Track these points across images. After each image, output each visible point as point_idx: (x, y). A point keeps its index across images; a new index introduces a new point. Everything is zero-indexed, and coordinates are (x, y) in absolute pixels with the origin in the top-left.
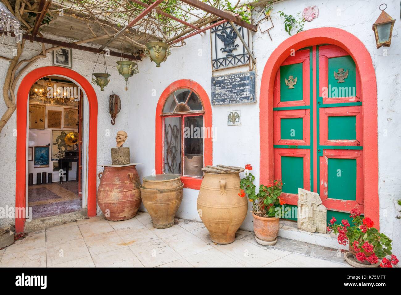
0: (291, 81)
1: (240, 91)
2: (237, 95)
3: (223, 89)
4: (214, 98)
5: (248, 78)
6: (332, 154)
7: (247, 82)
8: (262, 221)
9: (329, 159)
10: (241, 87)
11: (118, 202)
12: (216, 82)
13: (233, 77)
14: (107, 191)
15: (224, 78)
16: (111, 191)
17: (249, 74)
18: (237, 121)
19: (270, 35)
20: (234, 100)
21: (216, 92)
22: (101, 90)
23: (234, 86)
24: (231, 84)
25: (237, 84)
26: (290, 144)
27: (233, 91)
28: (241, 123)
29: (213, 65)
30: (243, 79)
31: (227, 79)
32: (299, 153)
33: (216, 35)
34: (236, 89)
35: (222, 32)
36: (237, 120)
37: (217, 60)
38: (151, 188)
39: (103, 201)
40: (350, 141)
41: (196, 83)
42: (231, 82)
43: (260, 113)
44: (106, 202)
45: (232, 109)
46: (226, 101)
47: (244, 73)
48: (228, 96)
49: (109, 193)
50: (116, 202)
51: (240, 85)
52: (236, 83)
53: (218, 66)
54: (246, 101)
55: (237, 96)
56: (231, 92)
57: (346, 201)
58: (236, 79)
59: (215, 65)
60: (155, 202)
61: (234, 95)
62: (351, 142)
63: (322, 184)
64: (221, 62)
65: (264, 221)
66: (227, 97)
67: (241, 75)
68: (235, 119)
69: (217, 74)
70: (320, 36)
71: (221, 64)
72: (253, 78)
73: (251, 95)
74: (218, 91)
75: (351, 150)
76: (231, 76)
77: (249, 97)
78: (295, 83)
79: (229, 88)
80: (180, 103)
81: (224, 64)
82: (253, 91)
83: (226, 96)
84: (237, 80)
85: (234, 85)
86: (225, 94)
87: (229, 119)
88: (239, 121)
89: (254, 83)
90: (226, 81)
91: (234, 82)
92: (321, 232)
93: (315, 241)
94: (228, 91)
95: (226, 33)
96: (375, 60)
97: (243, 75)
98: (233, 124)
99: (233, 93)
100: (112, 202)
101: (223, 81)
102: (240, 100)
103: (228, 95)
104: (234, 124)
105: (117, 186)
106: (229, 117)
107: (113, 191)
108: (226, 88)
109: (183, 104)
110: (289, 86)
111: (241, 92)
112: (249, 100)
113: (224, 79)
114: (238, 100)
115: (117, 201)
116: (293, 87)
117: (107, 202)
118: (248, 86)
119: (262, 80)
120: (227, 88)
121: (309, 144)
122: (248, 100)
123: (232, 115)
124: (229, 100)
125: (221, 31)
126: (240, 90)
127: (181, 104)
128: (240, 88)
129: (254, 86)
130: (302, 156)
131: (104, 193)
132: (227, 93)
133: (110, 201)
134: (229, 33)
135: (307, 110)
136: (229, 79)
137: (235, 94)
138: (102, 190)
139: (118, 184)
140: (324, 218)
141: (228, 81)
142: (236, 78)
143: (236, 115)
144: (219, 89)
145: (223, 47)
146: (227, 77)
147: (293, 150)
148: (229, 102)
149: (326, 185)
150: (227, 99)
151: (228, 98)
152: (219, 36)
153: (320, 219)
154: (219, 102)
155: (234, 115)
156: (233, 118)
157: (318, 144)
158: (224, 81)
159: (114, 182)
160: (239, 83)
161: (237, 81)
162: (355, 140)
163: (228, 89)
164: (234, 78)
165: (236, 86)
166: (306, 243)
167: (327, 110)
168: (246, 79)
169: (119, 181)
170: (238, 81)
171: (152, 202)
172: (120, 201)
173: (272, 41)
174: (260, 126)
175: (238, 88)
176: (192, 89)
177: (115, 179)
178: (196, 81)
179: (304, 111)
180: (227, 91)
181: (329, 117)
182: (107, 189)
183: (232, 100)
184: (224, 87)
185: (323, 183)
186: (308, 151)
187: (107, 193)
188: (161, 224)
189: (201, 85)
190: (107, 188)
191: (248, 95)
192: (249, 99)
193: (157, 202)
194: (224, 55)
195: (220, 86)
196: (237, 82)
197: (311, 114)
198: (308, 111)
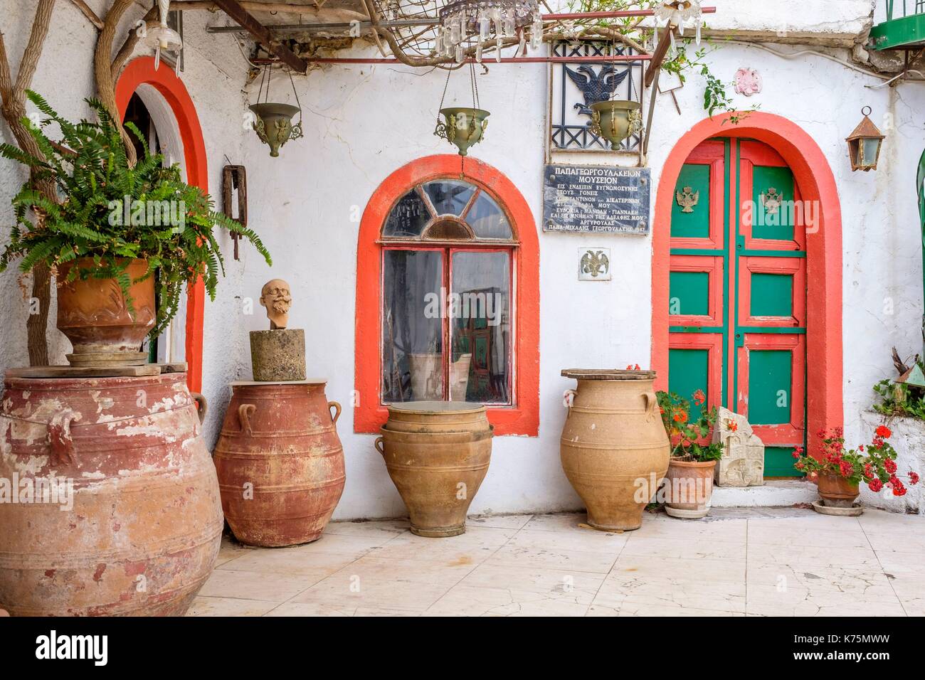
0: (688, 197)
1: (616, 207)
2: (610, 214)
3: (574, 196)
4: (552, 214)
5: (635, 182)
6: (757, 342)
7: (632, 189)
8: (698, 470)
9: (751, 351)
10: (620, 199)
11: (326, 484)
12: (556, 178)
13: (600, 172)
14: (294, 456)
15: (579, 171)
16: (307, 455)
17: (638, 174)
18: (602, 272)
19: (676, 103)
20: (601, 225)
21: (557, 202)
22: (271, 154)
23: (603, 195)
24: (594, 189)
25: (608, 191)
26: (686, 323)
27: (600, 205)
28: (611, 276)
29: (552, 139)
30: (623, 181)
31: (585, 176)
32: (702, 341)
33: (565, 70)
34: (608, 201)
35: (582, 69)
36: (603, 268)
37: (563, 129)
38: (453, 430)
39: (280, 486)
40: (784, 318)
41: (494, 172)
42: (596, 184)
43: (654, 258)
44: (295, 487)
45: (593, 244)
46: (582, 226)
47: (627, 169)
48: (586, 214)
49: (301, 460)
50: (321, 483)
51: (616, 194)
52: (608, 188)
53: (566, 142)
54: (629, 229)
55: (610, 217)
56: (596, 205)
57: (777, 425)
58: (606, 180)
59: (558, 138)
60: (462, 464)
61: (601, 214)
62: (784, 320)
63: (740, 398)
64: (574, 134)
65: (701, 468)
66: (584, 217)
67: (620, 173)
68: (599, 266)
69: (558, 160)
70: (764, 128)
71: (574, 139)
72: (646, 183)
73: (642, 218)
74: (561, 198)
75: (783, 334)
76: (596, 172)
77: (636, 222)
78: (695, 203)
79: (590, 196)
80: (444, 215)
81: (580, 139)
82: (645, 210)
83: (583, 213)
84: (609, 180)
85: (602, 191)
86: (580, 209)
87: (582, 266)
88: (607, 271)
89: (649, 194)
90: (582, 180)
91: (603, 185)
92: (755, 484)
93: (754, 500)
94: (588, 202)
95: (592, 74)
96: (841, 187)
97: (623, 173)
98: (592, 278)
99: (600, 209)
100: (312, 485)
101: (575, 179)
102: (616, 225)
103: (586, 211)
104: (596, 278)
105: (319, 439)
106: (582, 261)
107: (310, 455)
108: (583, 196)
109: (453, 218)
110: (684, 207)
111: (617, 210)
112: (637, 229)
113: (579, 175)
114: (611, 226)
115: (324, 482)
116: (692, 211)
117: (299, 487)
118: (634, 198)
119: (658, 190)
120: (586, 196)
121: (720, 324)
122: (634, 228)
123: (590, 256)
124: (590, 223)
125: (579, 66)
126: (616, 204)
127: (449, 217)
128: (617, 201)
129: (646, 201)
130: (706, 348)
131: (283, 462)
132: (585, 207)
133: (306, 482)
134: (597, 76)
135: (717, 259)
136: (589, 176)
137: (605, 212)
138: (274, 453)
139: (317, 432)
140: (760, 457)
141: (588, 180)
142: (607, 177)
143: (600, 257)
144: (566, 195)
145: (582, 102)
146: (587, 171)
147: (691, 336)
148: (590, 228)
149: (746, 400)
150: (583, 220)
151: (588, 219)
152: (571, 74)
153: (754, 461)
154: (563, 225)
155: (595, 258)
156: (592, 265)
157: (736, 323)
158: (577, 179)
159: (310, 427)
160: (615, 188)
161: (610, 183)
162: (789, 318)
163: (586, 199)
164: (603, 176)
165: (606, 195)
166: (738, 507)
167: (752, 261)
168: (631, 184)
169: (320, 424)
170: (613, 185)
171: (455, 465)
172: (330, 481)
173: (680, 114)
174: (653, 285)
175: (613, 200)
176: (481, 183)
177: (311, 420)
178: (494, 165)
179: (713, 259)
180: (584, 203)
181: (754, 274)
182: (292, 450)
183: (596, 225)
184: (577, 192)
185: (743, 397)
186: (720, 337)
187: (295, 462)
188: (455, 523)
189: (509, 178)
190: (292, 447)
191: (633, 218)
192: (636, 226)
193: (468, 463)
194: (583, 121)
195: (567, 188)
196: (609, 185)
197: (726, 267)
198: (720, 260)
